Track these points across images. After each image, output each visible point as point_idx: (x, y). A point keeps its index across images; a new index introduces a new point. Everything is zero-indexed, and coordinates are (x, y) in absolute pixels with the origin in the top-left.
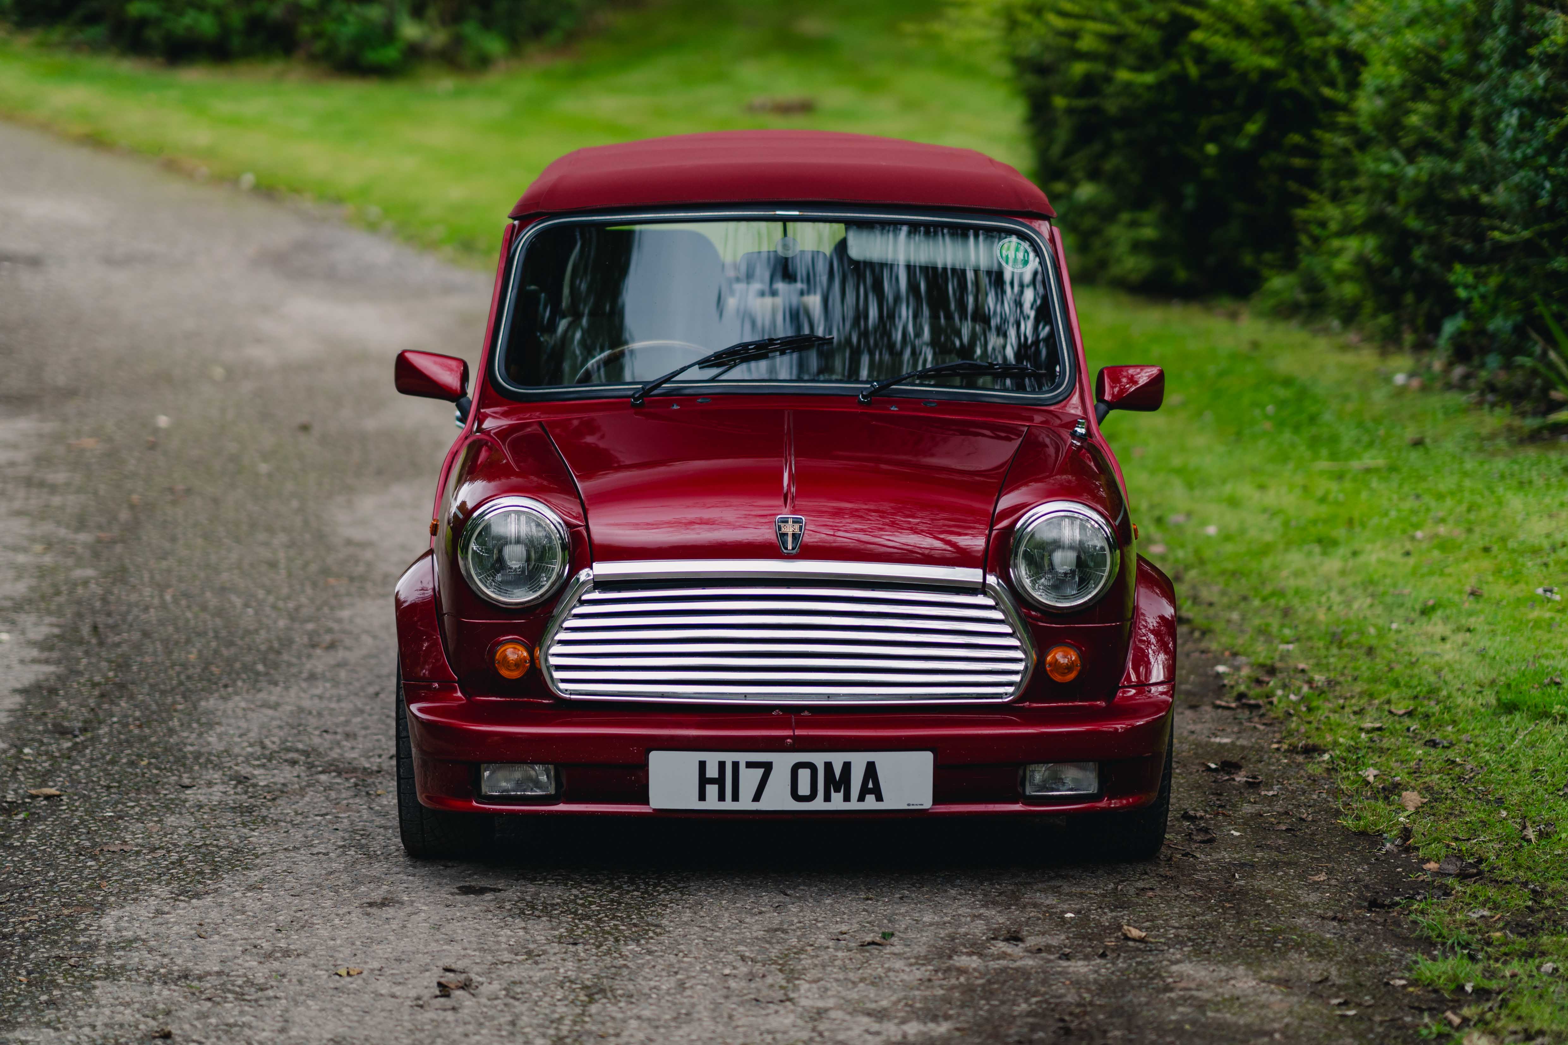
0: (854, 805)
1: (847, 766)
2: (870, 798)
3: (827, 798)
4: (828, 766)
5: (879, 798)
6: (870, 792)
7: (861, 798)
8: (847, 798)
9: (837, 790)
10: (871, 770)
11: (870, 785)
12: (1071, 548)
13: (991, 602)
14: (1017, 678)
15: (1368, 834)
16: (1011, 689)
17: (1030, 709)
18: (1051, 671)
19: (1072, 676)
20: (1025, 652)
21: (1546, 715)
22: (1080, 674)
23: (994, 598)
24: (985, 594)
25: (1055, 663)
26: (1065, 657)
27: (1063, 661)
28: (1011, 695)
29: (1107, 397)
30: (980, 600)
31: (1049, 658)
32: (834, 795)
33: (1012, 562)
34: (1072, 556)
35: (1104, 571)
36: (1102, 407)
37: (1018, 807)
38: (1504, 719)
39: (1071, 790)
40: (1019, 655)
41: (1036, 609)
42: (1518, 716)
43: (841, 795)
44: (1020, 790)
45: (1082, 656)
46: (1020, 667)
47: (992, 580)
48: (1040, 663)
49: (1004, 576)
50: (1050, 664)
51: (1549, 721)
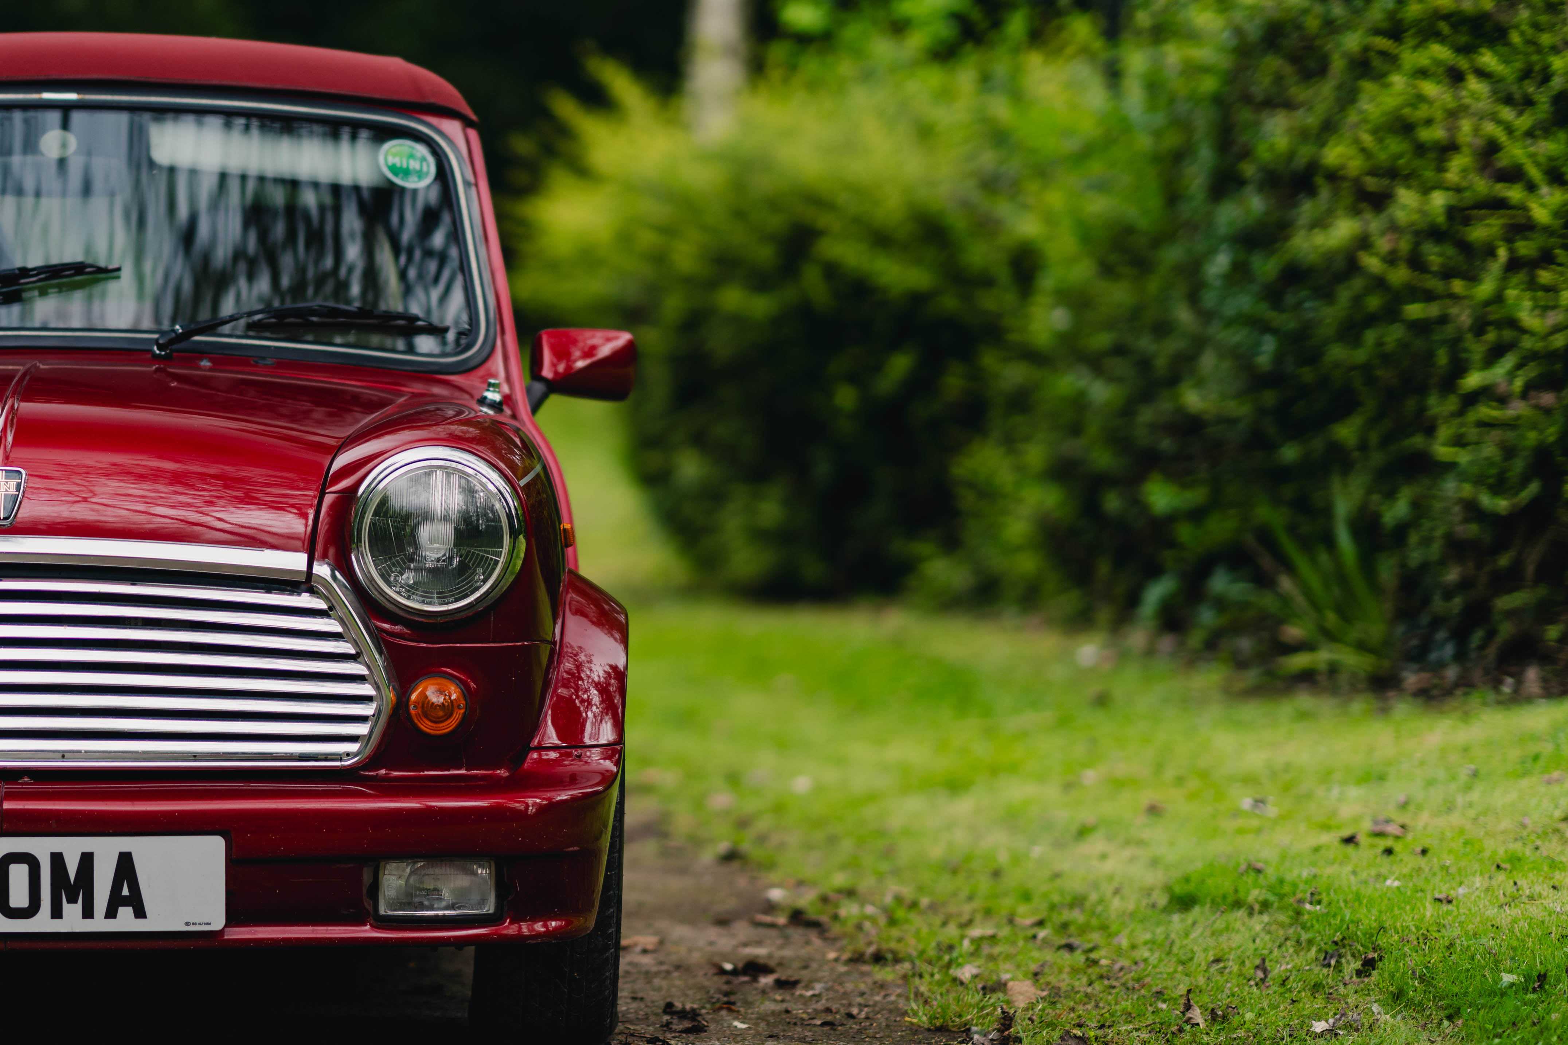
0: (99, 924)
1: (87, 859)
2: (125, 913)
3: (57, 913)
4: (57, 859)
5: (140, 913)
6: (125, 902)
7: (111, 913)
8: (88, 913)
9: (72, 900)
10: (125, 865)
11: (125, 892)
12: (445, 518)
13: (322, 605)
14: (362, 729)
15: (948, 1031)
16: (354, 747)
17: (385, 778)
18: (417, 715)
19: (449, 726)
20: (377, 688)
21: (1238, 904)
22: (464, 721)
23: (326, 599)
24: (312, 591)
25: (425, 706)
26: (441, 692)
27: (435, 698)
28: (356, 755)
29: (547, 372)
30: (304, 600)
31: (414, 697)
32: (66, 907)
33: (354, 546)
34: (446, 531)
35: (499, 555)
36: (539, 387)
37: (366, 932)
38: (1176, 917)
39: (452, 907)
40: (366, 689)
41: (393, 618)
42: (1197, 910)
43: (78, 907)
44: (368, 904)
45: (467, 692)
46: (368, 710)
47: (322, 570)
48: (401, 704)
49: (343, 565)
50: (416, 704)
51: (1241, 913)
